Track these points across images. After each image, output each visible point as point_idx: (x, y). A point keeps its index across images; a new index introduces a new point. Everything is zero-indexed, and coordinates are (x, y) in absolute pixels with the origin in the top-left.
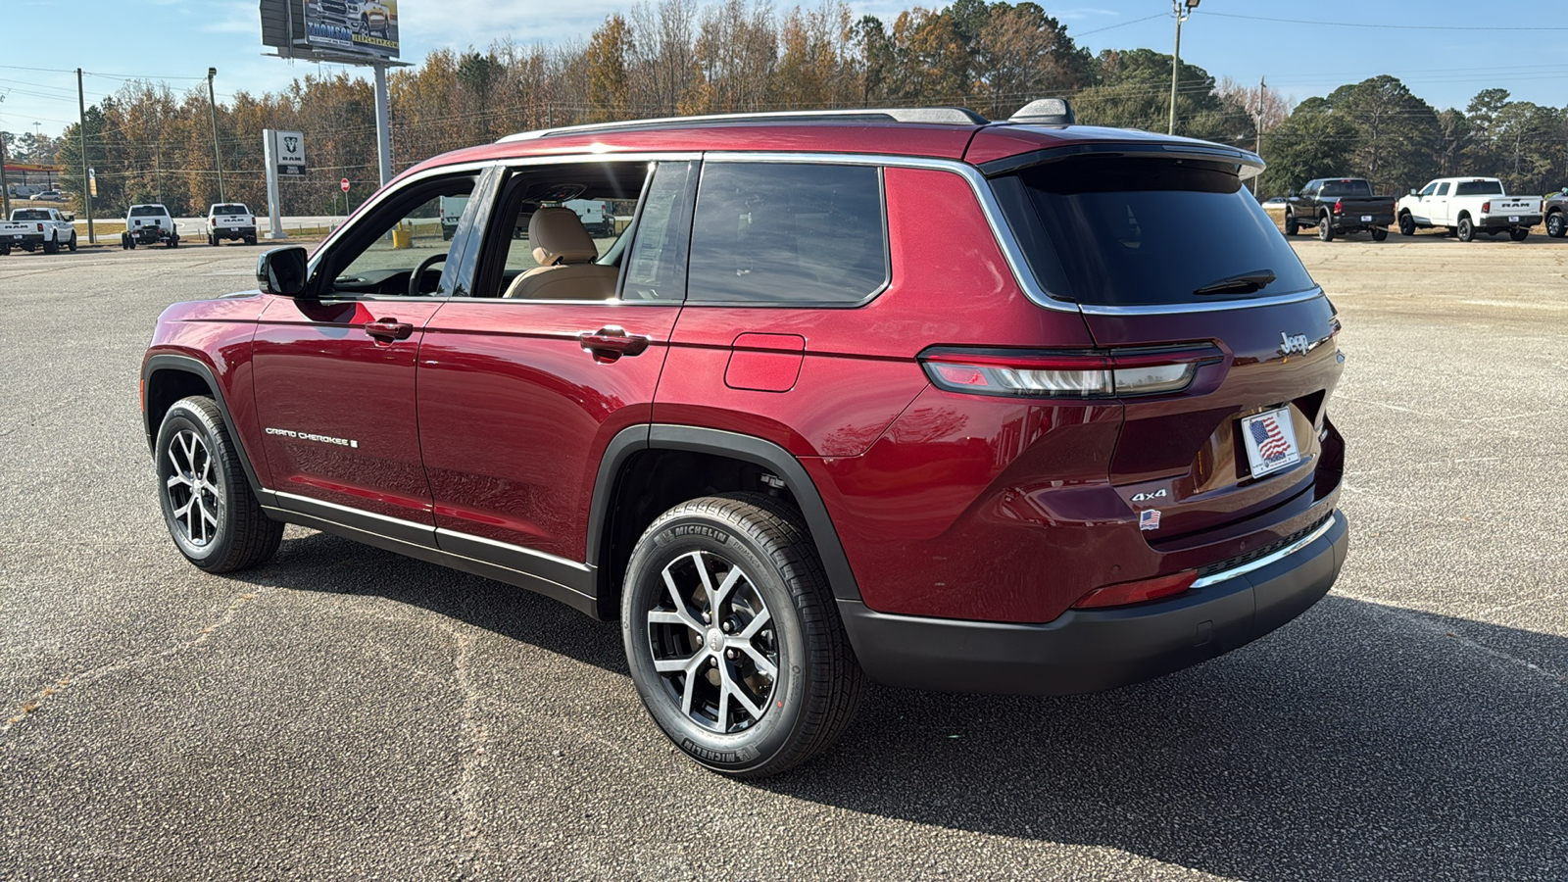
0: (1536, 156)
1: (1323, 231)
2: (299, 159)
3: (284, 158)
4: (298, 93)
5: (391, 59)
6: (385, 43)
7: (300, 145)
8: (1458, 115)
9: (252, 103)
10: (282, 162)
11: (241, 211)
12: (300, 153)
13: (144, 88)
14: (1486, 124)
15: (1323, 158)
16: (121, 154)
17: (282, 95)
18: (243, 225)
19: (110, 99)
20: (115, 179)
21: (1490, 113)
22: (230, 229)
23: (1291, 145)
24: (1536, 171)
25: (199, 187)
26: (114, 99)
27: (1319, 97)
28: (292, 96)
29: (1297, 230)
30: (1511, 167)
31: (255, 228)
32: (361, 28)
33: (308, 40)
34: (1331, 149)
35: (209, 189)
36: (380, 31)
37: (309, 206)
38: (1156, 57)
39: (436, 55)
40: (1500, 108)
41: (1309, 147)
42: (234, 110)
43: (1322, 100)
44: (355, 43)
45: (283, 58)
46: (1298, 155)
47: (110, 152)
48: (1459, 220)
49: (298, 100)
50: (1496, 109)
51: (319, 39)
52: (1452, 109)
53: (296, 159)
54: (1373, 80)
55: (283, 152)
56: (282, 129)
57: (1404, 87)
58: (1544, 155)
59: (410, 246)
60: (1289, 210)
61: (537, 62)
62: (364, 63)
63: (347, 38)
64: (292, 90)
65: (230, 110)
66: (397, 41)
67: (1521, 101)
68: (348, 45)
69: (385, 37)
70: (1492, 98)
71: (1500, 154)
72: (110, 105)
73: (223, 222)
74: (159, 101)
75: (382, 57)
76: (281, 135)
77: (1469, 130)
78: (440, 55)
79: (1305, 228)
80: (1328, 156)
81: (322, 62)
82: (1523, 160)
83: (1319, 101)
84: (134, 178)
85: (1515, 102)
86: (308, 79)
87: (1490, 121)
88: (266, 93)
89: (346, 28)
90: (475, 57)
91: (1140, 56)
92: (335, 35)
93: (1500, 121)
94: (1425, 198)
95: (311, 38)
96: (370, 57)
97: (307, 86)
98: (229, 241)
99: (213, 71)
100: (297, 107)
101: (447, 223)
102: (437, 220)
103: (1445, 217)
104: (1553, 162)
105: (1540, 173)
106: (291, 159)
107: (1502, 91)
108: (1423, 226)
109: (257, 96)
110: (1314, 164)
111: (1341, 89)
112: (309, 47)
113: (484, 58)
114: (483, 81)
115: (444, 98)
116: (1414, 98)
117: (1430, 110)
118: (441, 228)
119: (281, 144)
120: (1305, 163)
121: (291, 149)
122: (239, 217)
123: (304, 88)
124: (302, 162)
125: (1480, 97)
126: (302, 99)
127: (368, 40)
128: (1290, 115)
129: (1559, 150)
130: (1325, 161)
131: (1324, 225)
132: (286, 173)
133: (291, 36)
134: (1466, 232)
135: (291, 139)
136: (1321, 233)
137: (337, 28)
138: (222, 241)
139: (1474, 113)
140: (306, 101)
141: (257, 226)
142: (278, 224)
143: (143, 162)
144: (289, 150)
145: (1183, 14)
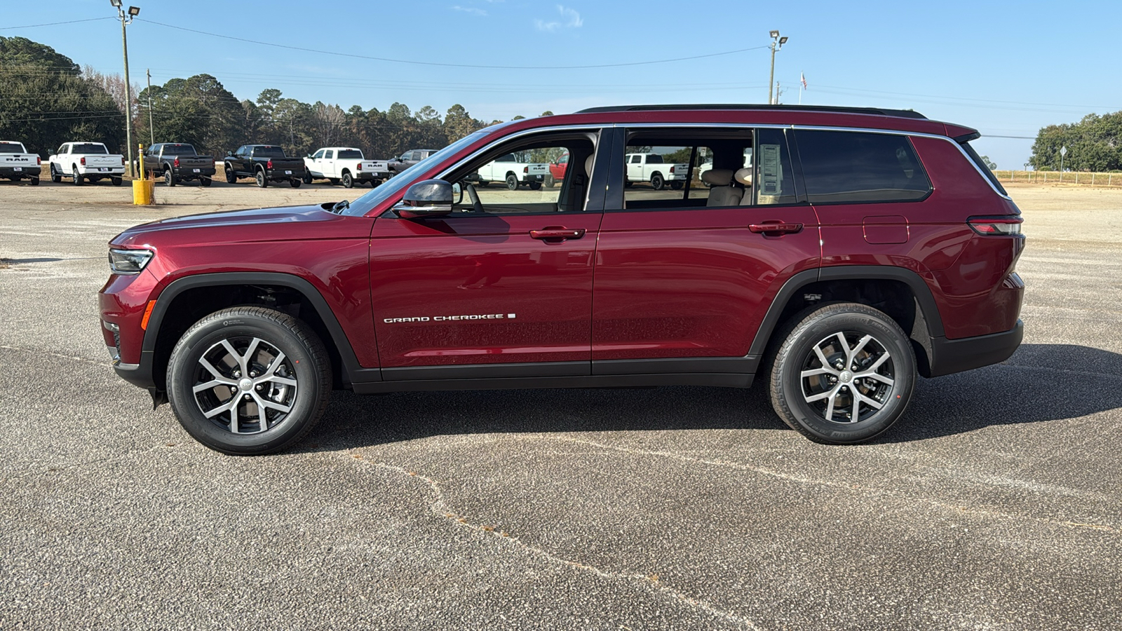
0: (303, 135)
1: (260, 181)
8: (252, 105)
14: (270, 112)
15: (188, 130)
21: (271, 105)
23: (164, 119)
24: (304, 144)
27: (157, 85)
29: (236, 180)
30: (289, 140)
34: (194, 124)
38: (33, 45)
40: (278, 102)
41: (178, 122)
43: (160, 87)
46: (171, 127)
48: (343, 174)
50: (274, 102)
52: (248, 101)
54: (198, 77)
57: (219, 83)
58: (308, 134)
60: (227, 166)
67: (290, 98)
70: (271, 95)
71: (282, 132)
77: (260, 115)
79: (240, 178)
80: (192, 129)
82: (295, 137)
83: (158, 89)
85: (286, 99)
87: (273, 110)
91: (19, 43)
93: (278, 111)
94: (317, 160)
103: (333, 172)
104: (314, 139)
105: (307, 145)
107: (277, 91)
108: (316, 178)
110: (182, 134)
111: (172, 80)
116: (225, 91)
117: (236, 100)
120: (176, 133)
125: (264, 94)
128: (138, 97)
129: (315, 131)
130: (191, 132)
131: (260, 176)
134: (348, 182)
136: (258, 182)
139: (261, 104)
145: (126, 19)
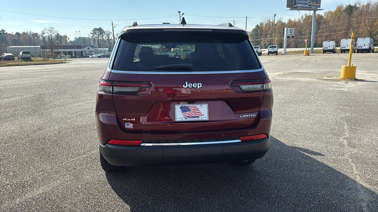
2: (293, 34)
3: (289, 34)
4: (302, 18)
5: (318, 8)
6: (317, 5)
7: (293, 31)
9: (292, 21)
10: (288, 35)
11: (275, 47)
12: (293, 33)
13: (269, 20)
16: (262, 35)
17: (299, 19)
18: (275, 50)
19: (261, 22)
20: (260, 40)
22: (272, 51)
25: (277, 42)
26: (262, 23)
28: (301, 19)
31: (277, 51)
32: (311, 2)
33: (297, 6)
35: (279, 42)
36: (316, 2)
37: (301, 46)
39: (339, 6)
42: (287, 23)
44: (309, 5)
45: (291, 10)
47: (259, 34)
49: (302, 20)
51: (299, 5)
53: (292, 34)
55: (289, 33)
56: (290, 27)
59: (308, 55)
61: (368, 5)
62: (311, 10)
63: (307, 4)
64: (301, 18)
65: (286, 23)
66: (320, 4)
68: (307, 6)
69: (317, 3)
72: (261, 24)
73: (271, 50)
74: (271, 22)
75: (315, 8)
76: (289, 29)
78: (340, 6)
81: (300, 11)
84: (264, 40)
86: (305, 15)
88: (295, 19)
89: (307, 2)
90: (349, 6)
92: (304, 4)
95: (298, 5)
96: (312, 9)
97: (305, 17)
98: (272, 54)
99: (275, 15)
100: (302, 22)
101: (324, 49)
102: (322, 48)
106: (291, 34)
109: (293, 20)
112: (297, 7)
113: (352, 6)
114: (351, 12)
115: (339, 17)
118: (322, 51)
119: (289, 31)
121: (291, 32)
122: (274, 48)
123: (304, 17)
124: (293, 35)
126: (303, 20)
127: (313, 4)
132: (289, 38)
133: (293, 5)
135: (291, 30)
137: (305, 2)
138: (270, 54)
140: (304, 20)
141: (278, 51)
142: (285, 50)
143: (266, 36)
144: (290, 32)
